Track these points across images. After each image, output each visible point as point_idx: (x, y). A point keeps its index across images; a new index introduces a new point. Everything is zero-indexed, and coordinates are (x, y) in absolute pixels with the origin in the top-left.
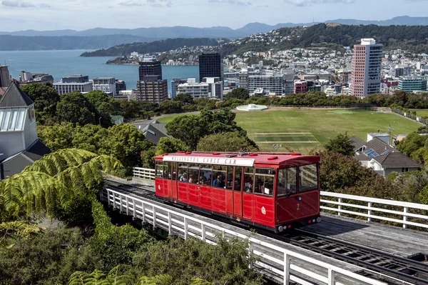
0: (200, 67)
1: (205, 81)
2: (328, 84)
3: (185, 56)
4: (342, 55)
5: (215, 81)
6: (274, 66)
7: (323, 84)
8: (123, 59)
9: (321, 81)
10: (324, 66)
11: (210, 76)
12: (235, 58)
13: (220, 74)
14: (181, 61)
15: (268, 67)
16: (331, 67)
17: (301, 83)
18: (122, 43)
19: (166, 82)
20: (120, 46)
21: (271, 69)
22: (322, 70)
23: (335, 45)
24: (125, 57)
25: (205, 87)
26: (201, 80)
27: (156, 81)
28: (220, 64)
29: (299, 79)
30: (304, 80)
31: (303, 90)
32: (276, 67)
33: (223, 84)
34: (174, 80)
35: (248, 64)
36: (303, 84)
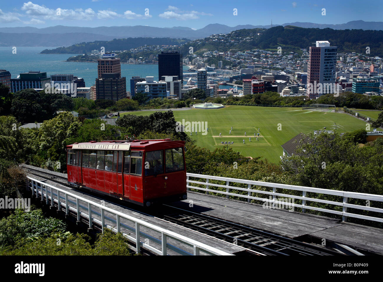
0: (159, 66)
1: (163, 79)
2: (285, 85)
3: (146, 55)
4: (300, 57)
5: (174, 79)
6: (233, 66)
7: (281, 84)
8: (84, 57)
9: (278, 81)
11: (169, 75)
12: (195, 58)
13: (179, 72)
14: (142, 59)
15: (227, 67)
16: (289, 68)
17: (258, 82)
18: (83, 41)
19: (124, 79)
20: (80, 44)
21: (230, 69)
23: (293, 47)
24: (86, 55)
25: (163, 85)
26: (161, 79)
27: (114, 79)
28: (179, 63)
29: (256, 79)
30: (261, 80)
31: (260, 90)
32: (234, 68)
33: (182, 83)
34: (133, 77)
35: (208, 64)
36: (260, 83)
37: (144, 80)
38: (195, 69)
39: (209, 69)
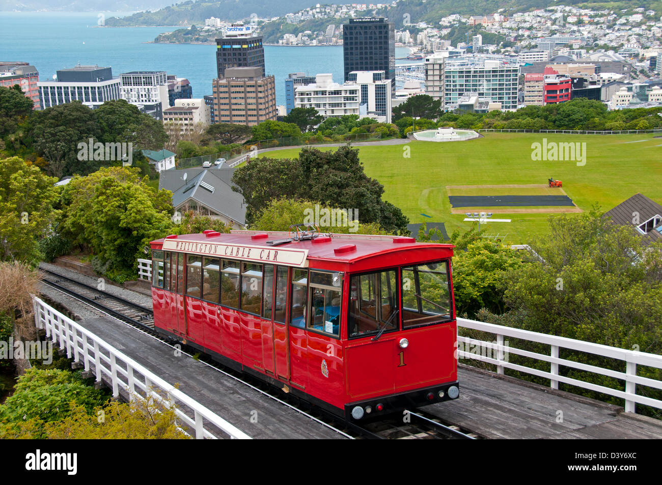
0: (345, 49)
1: (354, 78)
2: (620, 83)
3: (318, 26)
5: (376, 78)
6: (505, 46)
7: (611, 83)
8: (189, 32)
9: (605, 76)
10: (614, 44)
11: (367, 69)
12: (422, 30)
13: (387, 63)
14: (310, 36)
15: (492, 48)
16: (631, 45)
17: (557, 81)
19: (272, 80)
21: (498, 52)
22: (611, 53)
24: (194, 27)
25: (352, 92)
26: (348, 77)
27: (251, 78)
28: (386, 43)
29: (554, 72)
30: (563, 76)
31: (562, 96)
32: (509, 49)
33: (393, 85)
34: (290, 76)
35: (449, 42)
36: (561, 83)
37: (312, 81)
38: (422, 55)
39: (451, 53)
